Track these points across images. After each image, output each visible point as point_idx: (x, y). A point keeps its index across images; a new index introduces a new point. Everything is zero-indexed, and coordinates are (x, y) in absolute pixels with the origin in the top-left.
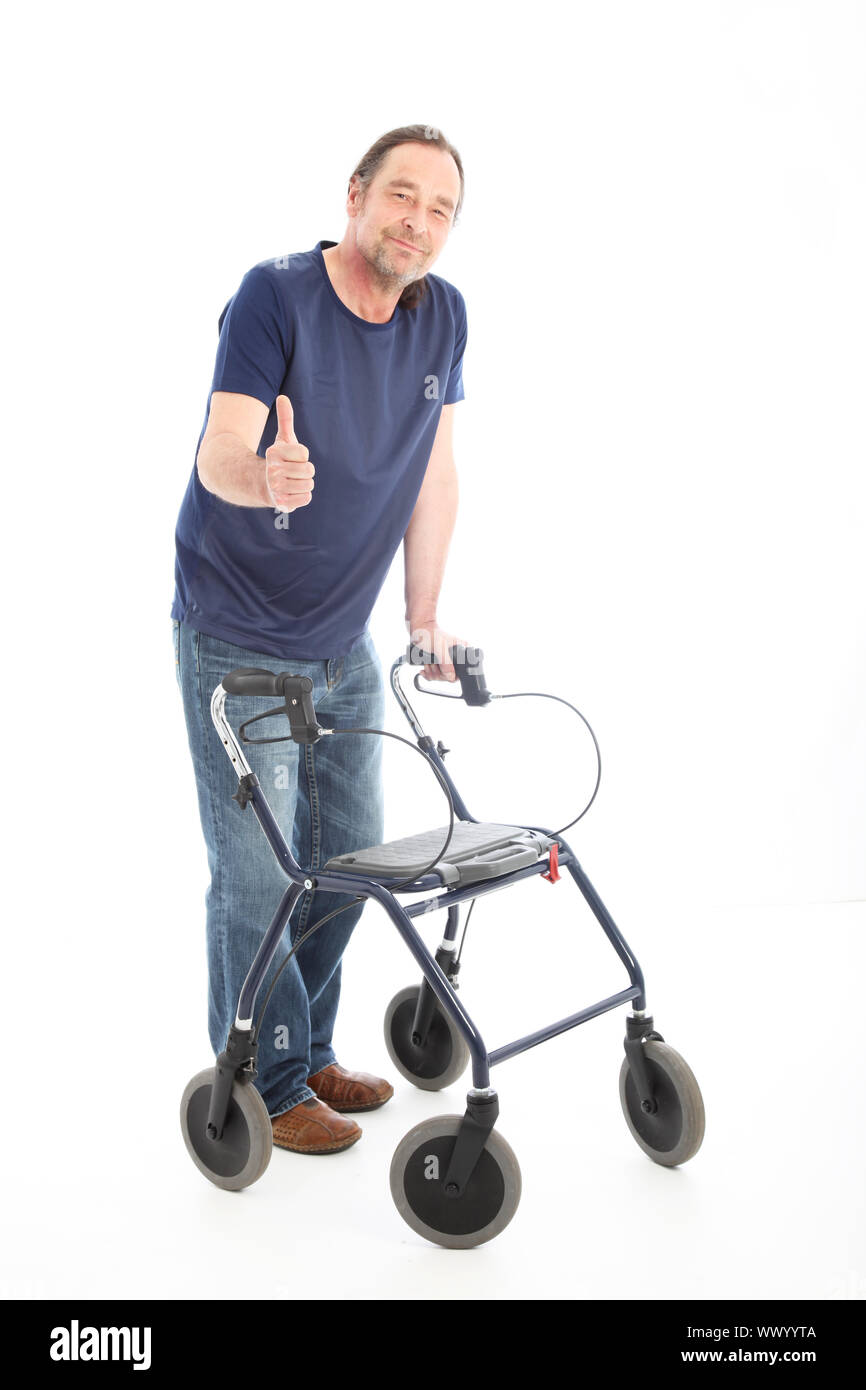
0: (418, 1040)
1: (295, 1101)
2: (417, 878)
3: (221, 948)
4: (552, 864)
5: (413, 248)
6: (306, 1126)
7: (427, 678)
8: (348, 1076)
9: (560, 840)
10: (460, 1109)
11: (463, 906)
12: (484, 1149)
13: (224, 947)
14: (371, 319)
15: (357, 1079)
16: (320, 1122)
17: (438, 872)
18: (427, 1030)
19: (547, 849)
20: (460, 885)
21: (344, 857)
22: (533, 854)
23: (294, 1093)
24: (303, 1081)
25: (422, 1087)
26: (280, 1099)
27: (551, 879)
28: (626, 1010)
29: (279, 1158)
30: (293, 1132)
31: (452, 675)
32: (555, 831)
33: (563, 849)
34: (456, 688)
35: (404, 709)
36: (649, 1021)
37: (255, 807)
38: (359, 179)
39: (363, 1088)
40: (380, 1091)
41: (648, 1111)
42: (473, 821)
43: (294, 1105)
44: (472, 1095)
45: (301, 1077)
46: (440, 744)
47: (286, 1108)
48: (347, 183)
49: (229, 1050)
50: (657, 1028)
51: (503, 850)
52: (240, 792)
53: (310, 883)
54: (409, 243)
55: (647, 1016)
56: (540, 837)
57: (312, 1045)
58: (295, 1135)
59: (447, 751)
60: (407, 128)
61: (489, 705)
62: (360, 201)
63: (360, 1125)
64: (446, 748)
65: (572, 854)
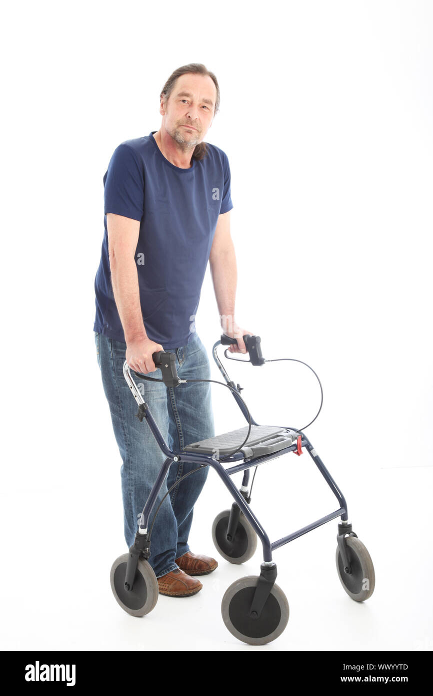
0: (230, 538)
1: (169, 570)
2: (231, 455)
3: (130, 498)
4: (299, 446)
5: (192, 128)
6: (174, 583)
7: (231, 351)
8: (195, 557)
9: (302, 433)
10: (257, 573)
11: (252, 469)
12: (271, 594)
13: (133, 497)
14: (181, 167)
15: (199, 558)
16: (181, 580)
17: (242, 452)
18: (234, 533)
19: (296, 438)
20: (253, 458)
21: (192, 445)
22: (289, 442)
23: (168, 566)
24: (173, 560)
25: (232, 562)
26: (161, 569)
27: (298, 454)
28: (338, 521)
29: (162, 599)
30: (167, 585)
31: (244, 350)
32: (299, 429)
33: (304, 438)
34: (247, 356)
35: (220, 368)
36: (350, 526)
37: (147, 420)
38: (164, 96)
39: (202, 563)
40: (211, 564)
41: (348, 572)
42: (256, 425)
43: (168, 572)
44: (263, 565)
45: (171, 558)
46: (238, 385)
47: (164, 573)
48: (159, 98)
49: (136, 544)
50: (354, 530)
51: (274, 439)
52: (139, 413)
53: (177, 458)
54: (191, 126)
55: (348, 524)
56: (292, 432)
57: (178, 543)
58: (168, 587)
59: (242, 389)
60: (186, 66)
61: (264, 365)
62: (165, 107)
63: (202, 582)
64: (241, 387)
65: (308, 441)
